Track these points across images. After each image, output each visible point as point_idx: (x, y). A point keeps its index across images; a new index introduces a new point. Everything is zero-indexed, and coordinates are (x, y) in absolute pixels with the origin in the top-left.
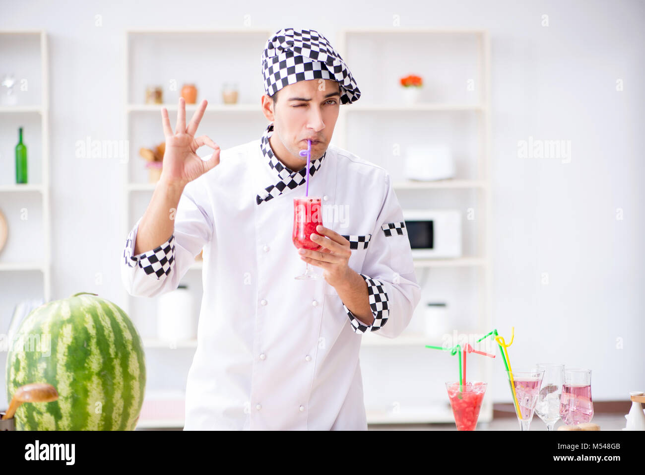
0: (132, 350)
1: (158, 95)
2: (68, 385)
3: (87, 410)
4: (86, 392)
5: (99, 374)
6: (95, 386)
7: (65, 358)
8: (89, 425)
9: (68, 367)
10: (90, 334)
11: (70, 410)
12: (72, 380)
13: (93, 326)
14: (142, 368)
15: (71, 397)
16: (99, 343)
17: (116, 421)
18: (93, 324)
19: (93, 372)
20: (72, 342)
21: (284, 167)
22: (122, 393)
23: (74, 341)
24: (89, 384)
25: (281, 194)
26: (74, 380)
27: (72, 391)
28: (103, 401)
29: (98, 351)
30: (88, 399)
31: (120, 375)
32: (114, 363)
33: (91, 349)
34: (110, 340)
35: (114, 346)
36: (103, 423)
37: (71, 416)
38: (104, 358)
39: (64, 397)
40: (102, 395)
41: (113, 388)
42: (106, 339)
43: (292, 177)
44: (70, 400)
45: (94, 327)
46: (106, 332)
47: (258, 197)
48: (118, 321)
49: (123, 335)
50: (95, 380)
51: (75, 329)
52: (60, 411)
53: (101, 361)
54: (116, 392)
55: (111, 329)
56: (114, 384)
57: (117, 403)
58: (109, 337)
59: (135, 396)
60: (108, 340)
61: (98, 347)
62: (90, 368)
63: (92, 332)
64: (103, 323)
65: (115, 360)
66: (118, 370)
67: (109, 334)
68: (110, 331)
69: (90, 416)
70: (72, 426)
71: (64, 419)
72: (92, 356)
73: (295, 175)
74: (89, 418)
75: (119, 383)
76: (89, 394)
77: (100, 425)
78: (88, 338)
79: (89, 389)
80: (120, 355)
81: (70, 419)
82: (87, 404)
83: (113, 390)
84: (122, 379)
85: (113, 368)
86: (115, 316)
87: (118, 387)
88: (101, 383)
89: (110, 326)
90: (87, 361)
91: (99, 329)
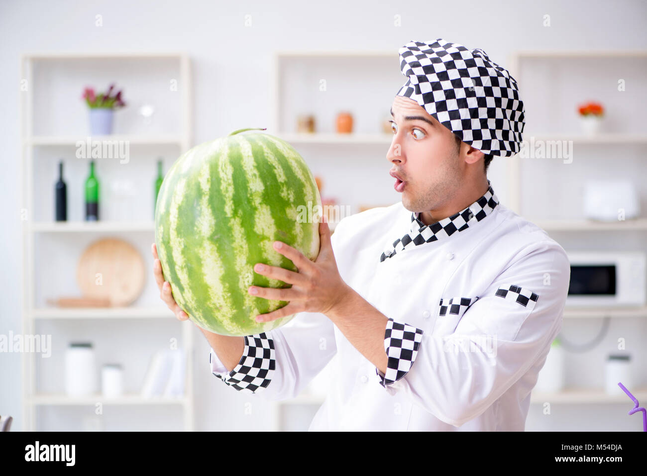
0: (261, 204)
2: (180, 253)
3: (205, 281)
4: (199, 260)
5: (211, 238)
6: (208, 253)
7: (176, 220)
8: (212, 298)
9: (179, 231)
10: (202, 189)
11: (188, 282)
12: (183, 246)
13: (208, 179)
15: (185, 267)
16: (211, 201)
18: (209, 177)
19: (204, 236)
20: (183, 202)
22: (248, 258)
23: (184, 200)
24: (201, 251)
25: (403, 249)
26: (185, 246)
27: (185, 259)
28: (222, 269)
29: (210, 210)
30: (203, 269)
31: (242, 237)
32: (230, 224)
33: (201, 209)
34: (227, 195)
35: (232, 202)
36: (229, 294)
37: (191, 288)
38: (216, 218)
39: (179, 267)
40: (220, 263)
41: (234, 253)
42: (221, 195)
43: (421, 231)
44: (185, 270)
45: (208, 181)
46: (223, 186)
50: (208, 245)
51: (188, 185)
53: (213, 222)
54: (237, 257)
55: (231, 181)
56: (233, 248)
57: (241, 271)
58: (227, 191)
60: (225, 196)
61: (210, 206)
62: (200, 231)
63: (206, 187)
64: (222, 175)
65: (232, 220)
66: (238, 231)
67: (227, 188)
68: (229, 185)
69: (210, 288)
70: (195, 298)
71: (186, 290)
72: (202, 217)
73: (424, 229)
74: (209, 289)
75: (242, 247)
76: (202, 262)
77: (226, 297)
78: (200, 193)
79: (201, 257)
80: (240, 212)
81: (190, 291)
82: (203, 274)
83: (234, 256)
84: (245, 241)
85: (230, 229)
87: (240, 251)
88: (216, 249)
89: (230, 178)
90: (196, 223)
91: (215, 181)
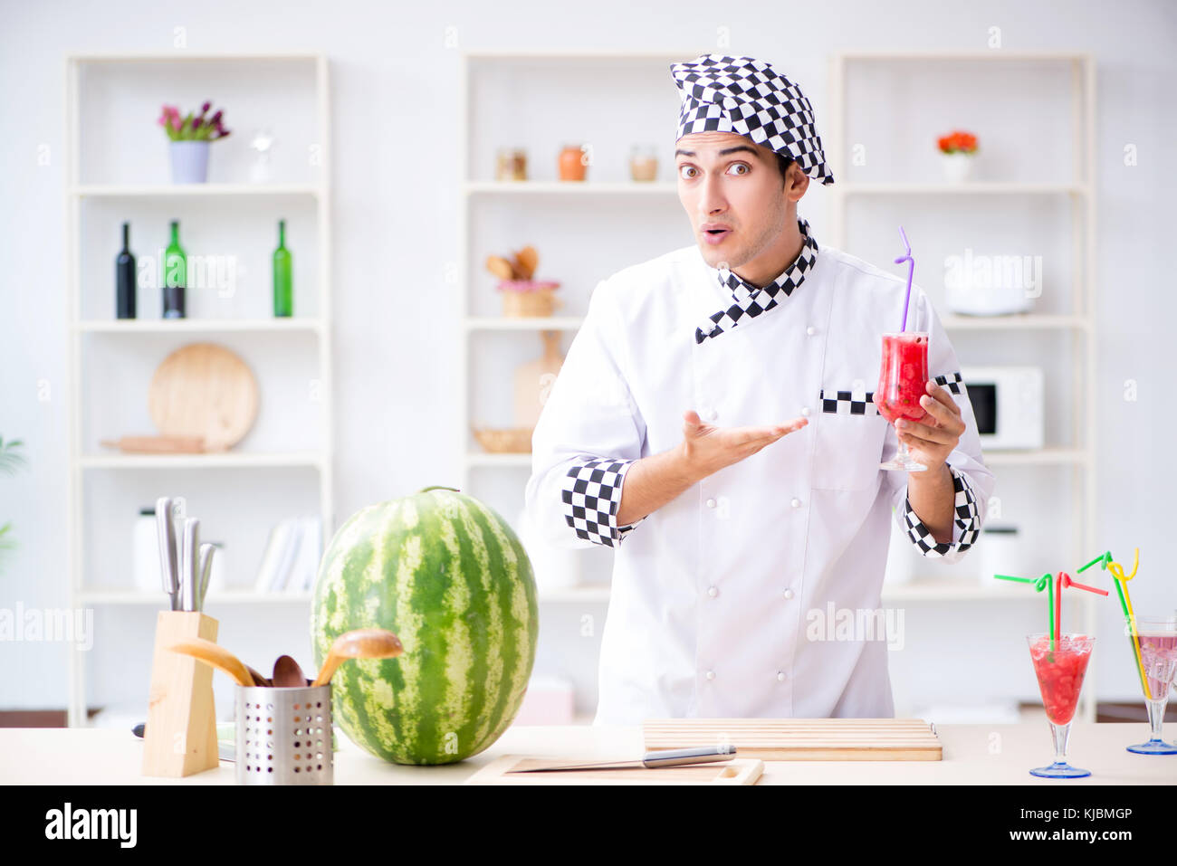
0: (517, 579)
1: (519, 165)
2: (415, 634)
3: (446, 675)
4: (444, 646)
5: (464, 617)
6: (457, 637)
7: (410, 591)
8: (448, 700)
9: (416, 604)
10: (449, 552)
11: (418, 675)
12: (421, 626)
13: (455, 539)
14: (532, 608)
15: (419, 654)
16: (464, 567)
17: (491, 695)
18: (455, 536)
19: (455, 613)
20: (421, 566)
21: (741, 281)
22: (502, 648)
23: (424, 563)
24: (448, 633)
25: (736, 325)
26: (425, 626)
27: (421, 643)
28: (471, 660)
29: (464, 580)
30: (447, 658)
31: (499, 620)
32: (487, 600)
33: (452, 576)
34: (482, 562)
35: (488, 572)
36: (471, 696)
37: (419, 684)
38: (472, 590)
39: (408, 654)
40: (470, 651)
41: (487, 640)
42: (476, 561)
43: (754, 297)
44: (417, 659)
45: (456, 542)
46: (476, 550)
47: (699, 332)
48: (494, 532)
49: (502, 555)
50: (459, 626)
51: (426, 544)
52: (401, 676)
53: (468, 596)
54: (491, 646)
55: (483, 545)
56: (488, 634)
57: (492, 665)
58: (481, 558)
59: (521, 653)
60: (479, 562)
61: (463, 574)
62: (450, 606)
63: (454, 549)
64: (471, 536)
65: (490, 595)
66: (495, 611)
67: (481, 554)
68: (482, 549)
69: (450, 684)
70: (420, 700)
71: (408, 688)
72: (454, 588)
73: (759, 293)
74: (448, 688)
75: (497, 632)
76: (448, 648)
77: (466, 700)
78: (447, 559)
79: (448, 641)
80: (497, 586)
81: (417, 688)
82: (446, 665)
83: (487, 643)
84: (501, 625)
85: (487, 608)
86: (489, 525)
87: (494, 638)
88: (468, 631)
89: (481, 540)
90: (445, 595)
91: (465, 544)
